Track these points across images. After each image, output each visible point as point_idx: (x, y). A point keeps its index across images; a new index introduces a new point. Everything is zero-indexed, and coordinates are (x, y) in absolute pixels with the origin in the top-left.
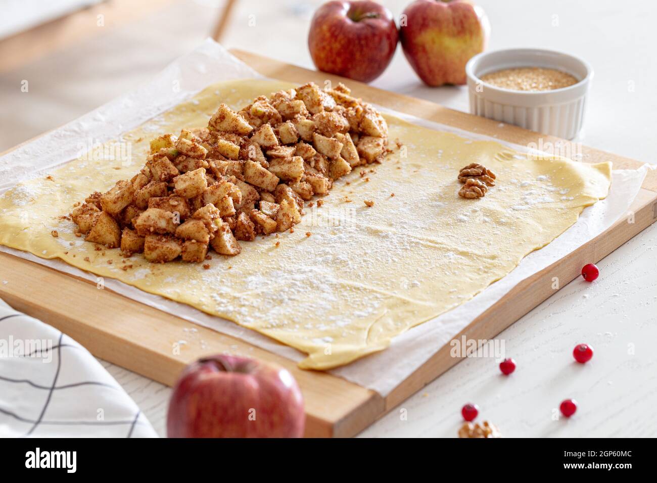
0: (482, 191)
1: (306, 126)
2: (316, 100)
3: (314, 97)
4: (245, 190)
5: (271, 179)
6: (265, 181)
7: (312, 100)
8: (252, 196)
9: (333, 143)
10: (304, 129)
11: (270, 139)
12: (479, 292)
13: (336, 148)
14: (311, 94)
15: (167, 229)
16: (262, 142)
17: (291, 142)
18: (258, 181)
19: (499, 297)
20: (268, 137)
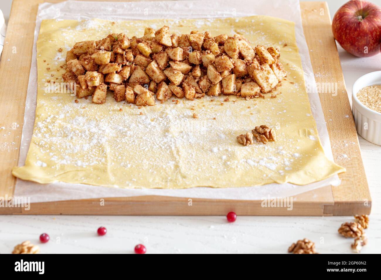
0: (247, 142)
1: (208, 59)
2: (233, 48)
3: (232, 46)
4: (140, 75)
5: (159, 76)
6: (154, 76)
7: (230, 47)
8: (143, 80)
9: (216, 75)
10: (207, 60)
11: (175, 56)
12: (141, 188)
13: (217, 79)
14: (231, 44)
15: (75, 73)
16: (171, 55)
17: (193, 63)
18: (151, 74)
19: (131, 195)
20: (175, 54)
